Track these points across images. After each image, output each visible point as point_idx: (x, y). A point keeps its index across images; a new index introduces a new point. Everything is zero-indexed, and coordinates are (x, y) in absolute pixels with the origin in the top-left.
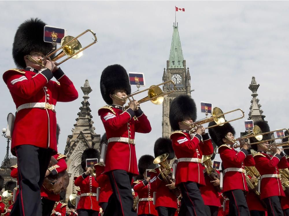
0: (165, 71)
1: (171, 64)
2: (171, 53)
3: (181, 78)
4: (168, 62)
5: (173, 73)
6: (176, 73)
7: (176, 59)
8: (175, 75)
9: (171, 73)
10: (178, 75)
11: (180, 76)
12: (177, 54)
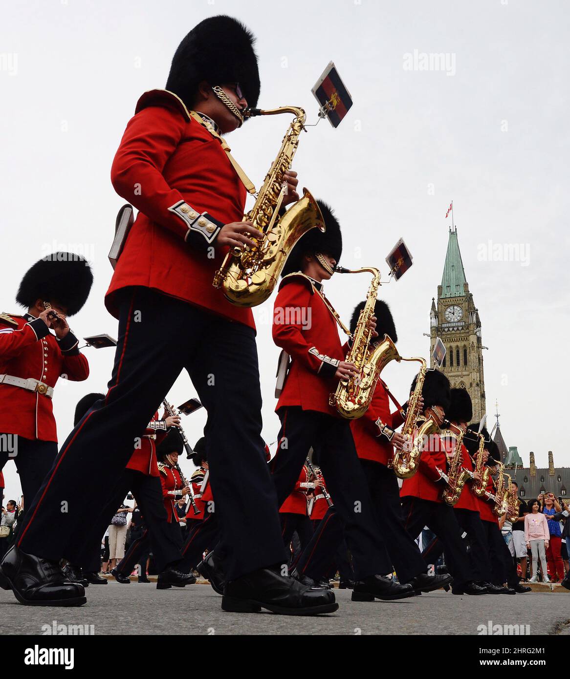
0: (433, 302)
1: (445, 290)
2: (445, 273)
3: (460, 312)
4: (440, 288)
5: (448, 305)
6: (454, 305)
7: (452, 282)
8: (452, 308)
9: (445, 306)
10: (455, 307)
11: (459, 309)
12: (454, 275)
